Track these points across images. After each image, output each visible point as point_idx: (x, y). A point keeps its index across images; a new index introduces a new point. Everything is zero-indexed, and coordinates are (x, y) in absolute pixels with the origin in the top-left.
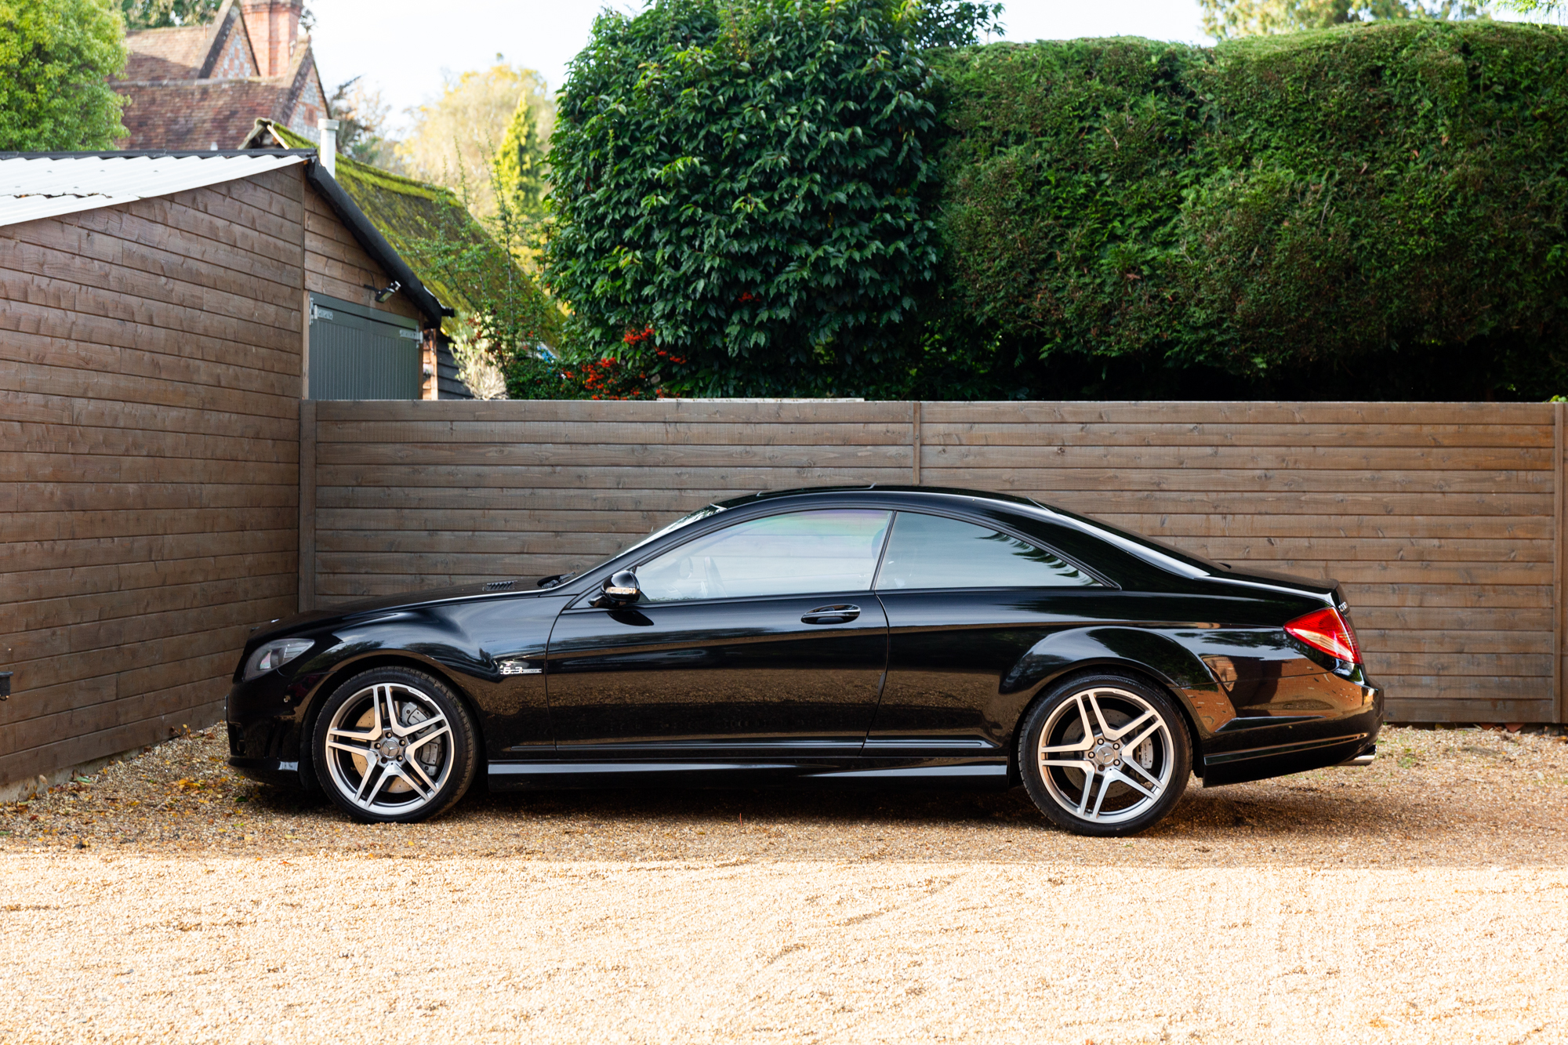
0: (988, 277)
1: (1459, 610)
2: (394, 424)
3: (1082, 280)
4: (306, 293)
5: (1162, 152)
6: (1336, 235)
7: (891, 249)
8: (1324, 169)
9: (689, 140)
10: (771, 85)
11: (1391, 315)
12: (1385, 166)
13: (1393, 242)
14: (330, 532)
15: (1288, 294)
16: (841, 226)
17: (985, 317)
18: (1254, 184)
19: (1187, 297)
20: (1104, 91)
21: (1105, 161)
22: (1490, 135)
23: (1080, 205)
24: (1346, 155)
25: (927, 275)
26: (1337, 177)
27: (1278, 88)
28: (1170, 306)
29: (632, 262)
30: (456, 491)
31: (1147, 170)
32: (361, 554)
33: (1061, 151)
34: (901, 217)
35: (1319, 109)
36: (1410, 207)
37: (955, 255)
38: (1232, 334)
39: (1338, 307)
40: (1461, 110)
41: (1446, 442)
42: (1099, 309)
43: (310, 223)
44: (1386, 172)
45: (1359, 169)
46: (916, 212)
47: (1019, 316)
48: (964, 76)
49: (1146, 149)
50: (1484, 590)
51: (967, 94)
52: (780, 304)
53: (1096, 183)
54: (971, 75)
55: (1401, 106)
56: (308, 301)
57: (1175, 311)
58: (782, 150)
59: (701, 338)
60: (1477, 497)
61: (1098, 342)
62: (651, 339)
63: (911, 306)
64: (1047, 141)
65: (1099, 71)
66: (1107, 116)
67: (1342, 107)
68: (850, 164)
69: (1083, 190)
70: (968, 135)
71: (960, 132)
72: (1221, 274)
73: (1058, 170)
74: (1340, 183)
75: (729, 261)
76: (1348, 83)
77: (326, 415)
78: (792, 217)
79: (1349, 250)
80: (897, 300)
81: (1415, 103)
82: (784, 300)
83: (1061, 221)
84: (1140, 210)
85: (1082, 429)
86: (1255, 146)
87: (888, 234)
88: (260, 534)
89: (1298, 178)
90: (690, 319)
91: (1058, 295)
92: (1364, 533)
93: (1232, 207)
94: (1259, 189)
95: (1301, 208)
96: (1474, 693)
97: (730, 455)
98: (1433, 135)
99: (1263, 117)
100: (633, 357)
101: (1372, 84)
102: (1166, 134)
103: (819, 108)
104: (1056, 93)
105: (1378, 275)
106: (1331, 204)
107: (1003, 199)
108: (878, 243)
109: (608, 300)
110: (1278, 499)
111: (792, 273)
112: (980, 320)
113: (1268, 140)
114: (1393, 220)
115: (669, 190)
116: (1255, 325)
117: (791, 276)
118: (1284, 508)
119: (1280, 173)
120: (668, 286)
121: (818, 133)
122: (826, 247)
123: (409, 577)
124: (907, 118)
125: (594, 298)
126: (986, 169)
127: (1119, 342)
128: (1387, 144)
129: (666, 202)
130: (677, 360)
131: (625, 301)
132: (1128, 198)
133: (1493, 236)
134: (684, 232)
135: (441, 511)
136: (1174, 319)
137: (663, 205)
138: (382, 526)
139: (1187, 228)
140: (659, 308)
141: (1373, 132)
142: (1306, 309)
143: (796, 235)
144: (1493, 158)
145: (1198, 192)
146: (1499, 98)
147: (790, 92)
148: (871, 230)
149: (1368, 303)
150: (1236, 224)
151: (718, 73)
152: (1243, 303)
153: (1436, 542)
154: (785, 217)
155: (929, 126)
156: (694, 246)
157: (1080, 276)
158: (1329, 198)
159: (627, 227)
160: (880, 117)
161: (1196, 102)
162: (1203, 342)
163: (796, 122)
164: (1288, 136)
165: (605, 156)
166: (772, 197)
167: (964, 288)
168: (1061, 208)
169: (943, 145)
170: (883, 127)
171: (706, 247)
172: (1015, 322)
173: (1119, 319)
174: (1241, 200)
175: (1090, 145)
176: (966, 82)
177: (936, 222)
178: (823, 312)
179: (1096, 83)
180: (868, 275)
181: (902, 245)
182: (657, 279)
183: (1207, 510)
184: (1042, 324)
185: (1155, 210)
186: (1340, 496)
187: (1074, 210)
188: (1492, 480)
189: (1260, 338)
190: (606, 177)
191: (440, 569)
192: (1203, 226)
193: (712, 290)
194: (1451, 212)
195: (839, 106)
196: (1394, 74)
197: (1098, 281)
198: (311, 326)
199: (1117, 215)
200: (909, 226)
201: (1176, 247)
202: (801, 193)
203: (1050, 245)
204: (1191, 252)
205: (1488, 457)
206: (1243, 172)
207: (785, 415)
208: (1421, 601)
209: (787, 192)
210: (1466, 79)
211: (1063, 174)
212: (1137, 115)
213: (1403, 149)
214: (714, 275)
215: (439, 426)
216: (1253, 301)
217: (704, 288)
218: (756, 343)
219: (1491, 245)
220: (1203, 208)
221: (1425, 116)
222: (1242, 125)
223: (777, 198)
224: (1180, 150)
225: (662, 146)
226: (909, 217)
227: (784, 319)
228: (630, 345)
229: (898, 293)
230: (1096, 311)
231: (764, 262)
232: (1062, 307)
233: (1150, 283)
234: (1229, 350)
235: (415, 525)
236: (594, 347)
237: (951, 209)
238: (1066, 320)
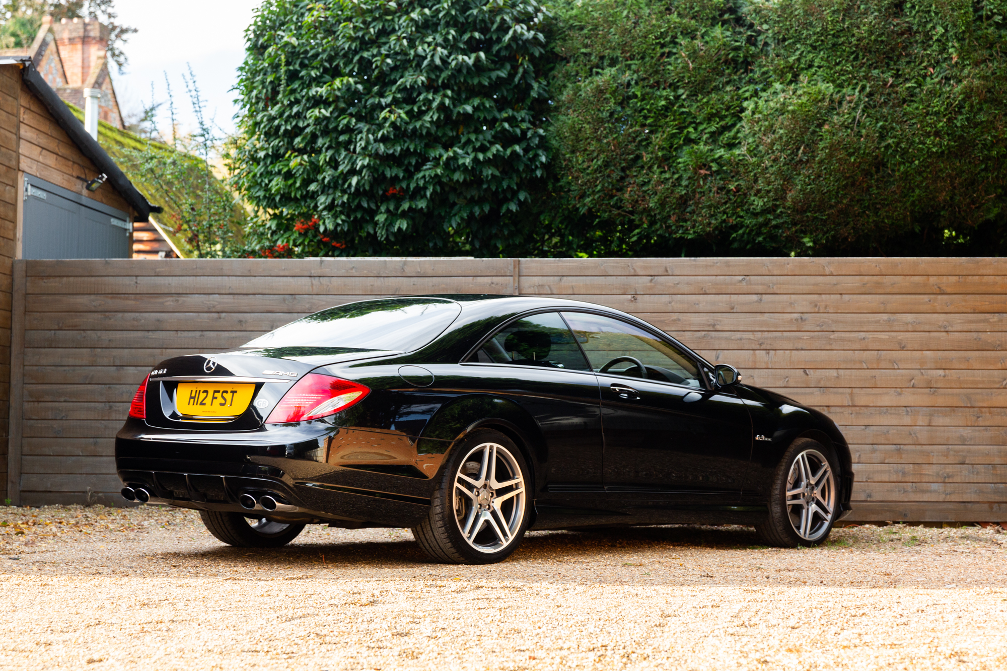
0: (588, 174)
1: (961, 429)
2: (89, 279)
3: (663, 176)
4: (20, 174)
5: (727, 71)
6: (867, 136)
7: (509, 151)
8: (857, 83)
9: (346, 65)
10: (412, 20)
11: (913, 202)
12: (907, 80)
13: (914, 142)
14: (35, 368)
15: (829, 184)
16: (469, 133)
17: (586, 208)
18: (800, 96)
19: (748, 188)
20: (680, 23)
21: (681, 79)
22: (991, 55)
24: (875, 72)
25: (539, 173)
26: (868, 89)
27: (820, 18)
28: (734, 196)
29: (301, 164)
30: (139, 334)
31: (715, 86)
32: (61, 386)
33: (646, 71)
34: (517, 126)
35: (853, 35)
36: (927, 114)
37: (561, 157)
38: (784, 218)
39: (870, 195)
40: (967, 35)
41: (949, 290)
42: (677, 199)
43: (25, 116)
44: (907, 85)
45: (885, 83)
46: (530, 122)
47: (613, 206)
48: (569, 13)
49: (714, 69)
50: (982, 412)
51: (571, 27)
52: (418, 197)
53: (674, 97)
54: (574, 12)
55: (919, 33)
56: (22, 182)
57: (739, 200)
58: (421, 71)
59: (357, 225)
60: (975, 335)
61: (677, 227)
62: (317, 229)
63: (526, 199)
64: (635, 64)
65: (677, 8)
66: (682, 42)
67: (871, 33)
68: (476, 81)
69: (663, 103)
70: (572, 60)
71: (566, 58)
72: (774, 169)
73: (643, 87)
74: (870, 95)
75: (378, 162)
76: (876, 14)
77: (34, 270)
78: (428, 125)
79: (878, 148)
80: (515, 194)
81: (930, 30)
82: (422, 193)
83: (646, 128)
85: (651, 281)
86: (802, 66)
87: (507, 139)
89: (837, 90)
90: (347, 209)
91: (645, 188)
92: (882, 365)
93: (783, 114)
94: (804, 99)
95: (838, 114)
96: (974, 497)
98: (945, 56)
99: (808, 42)
100: (302, 243)
101: (896, 15)
102: (730, 56)
103: (450, 37)
104: (642, 25)
105: (902, 169)
106: (863, 111)
107: (599, 110)
108: (498, 147)
109: (282, 195)
110: (812, 337)
111: (428, 170)
112: (583, 211)
113: (812, 61)
114: (914, 124)
115: (329, 104)
116: (803, 211)
117: (427, 173)
118: (816, 344)
119: (823, 86)
120: (329, 182)
121: (448, 57)
122: (456, 149)
123: (101, 405)
124: (520, 46)
125: (271, 195)
126: (585, 86)
127: (693, 227)
128: (908, 63)
129: (328, 114)
130: (338, 245)
131: (296, 196)
132: (700, 109)
133: (995, 137)
134: (342, 138)
135: (126, 351)
136: (738, 207)
137: (326, 118)
138: (78, 362)
139: (747, 132)
140: (322, 200)
141: (897, 53)
142: (844, 196)
143: (431, 140)
144: (993, 73)
145: (756, 103)
146: (998, 26)
147: (427, 26)
148: (493, 137)
149: (894, 192)
150: (786, 128)
151: (371, 11)
152: (793, 192)
153: (941, 372)
154: (422, 126)
155: (541, 53)
156: (349, 149)
157: (661, 173)
158: (862, 106)
159: (297, 136)
160: (500, 46)
161: (755, 31)
162: (761, 225)
163: (431, 48)
164: (828, 57)
165: (279, 79)
166: (412, 109)
167: (569, 184)
168: (646, 118)
169: (552, 69)
170: (503, 53)
171: (358, 149)
172: (610, 211)
173: (693, 207)
174: (790, 108)
175: (669, 67)
176: (571, 17)
177: (546, 130)
178: (454, 204)
179: (674, 17)
180: (490, 172)
181: (517, 148)
182: (320, 177)
183: (754, 347)
184: (632, 213)
185: (722, 118)
186: (862, 335)
187: (657, 119)
188: (986, 321)
189: (808, 221)
190: (280, 96)
192: (760, 130)
193: (364, 185)
194: (960, 117)
195: (466, 37)
196: (913, 7)
197: (676, 176)
198: (25, 201)
199: (691, 123)
200: (524, 133)
201: (739, 148)
202: (435, 105)
203: (638, 147)
204: (751, 151)
205: (984, 302)
206: (793, 86)
207: (409, 271)
208: (930, 421)
209: (424, 105)
210: (971, 9)
211: (648, 90)
212: (707, 42)
213: (921, 67)
214: (365, 173)
215: (126, 280)
216: (801, 190)
217: (358, 183)
218: (400, 229)
219: (993, 145)
220: (760, 116)
221: (938, 40)
222: (791, 48)
223: (416, 109)
224: (742, 71)
225: (326, 70)
226: (524, 126)
227: (422, 208)
228: (300, 234)
229: (515, 188)
230: (675, 201)
231: (406, 162)
232: (647, 198)
233: (718, 178)
234: (783, 232)
235: (105, 361)
236: (272, 235)
237: (558, 120)
238: (651, 209)
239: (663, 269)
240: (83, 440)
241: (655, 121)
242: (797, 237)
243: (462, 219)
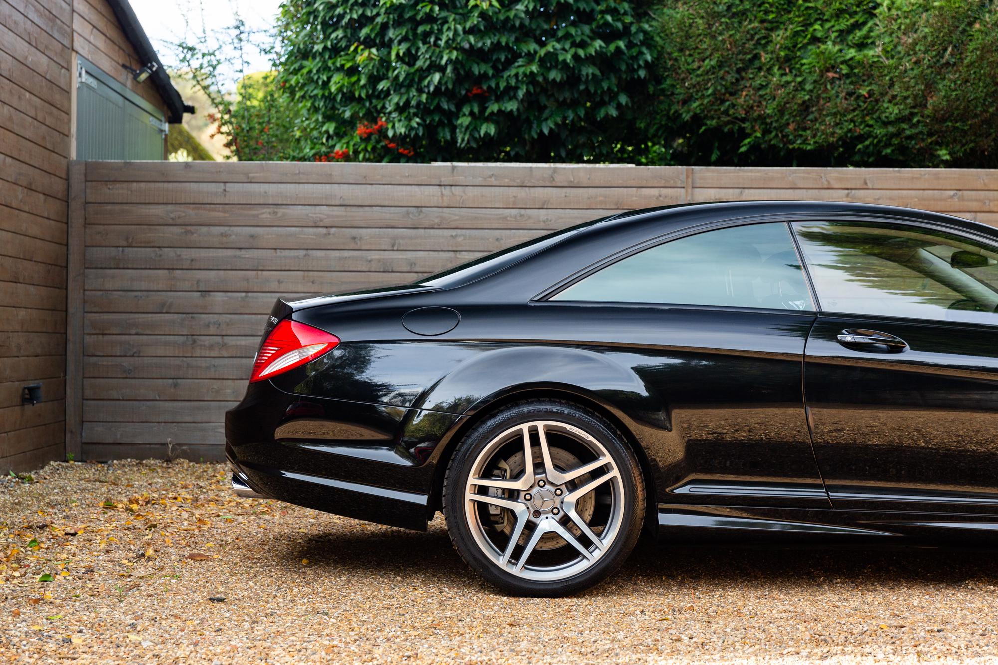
0: (697, 76)
2: (166, 185)
3: (785, 79)
4: (74, 55)
7: (612, 48)
14: (99, 294)
15: (977, 91)
16: (566, 26)
17: (691, 113)
19: (882, 94)
23: (784, 10)
25: (642, 74)
28: (865, 102)
29: (368, 58)
30: (229, 253)
32: (132, 316)
34: (620, 20)
37: (666, 56)
38: (920, 128)
42: (800, 105)
46: (632, 16)
47: (723, 113)
52: (509, 98)
56: (76, 64)
57: (869, 107)
59: (431, 130)
61: (795, 137)
62: (383, 132)
63: (627, 102)
72: (916, 72)
75: (464, 56)
77: (95, 175)
78: (523, 15)
80: (613, 96)
82: (512, 94)
83: (766, 25)
84: (839, 14)
85: (848, 195)
87: (609, 35)
88: (32, 289)
90: (423, 110)
91: (762, 93)
93: (927, 11)
95: (990, 12)
97: (505, 218)
100: (365, 150)
108: (600, 43)
109: (344, 94)
111: (520, 68)
112: (686, 117)
116: (943, 120)
117: (521, 70)
120: (403, 80)
122: (555, 44)
123: (181, 339)
125: (330, 94)
127: (814, 136)
130: (406, 152)
131: (360, 95)
134: (421, 29)
135: (212, 274)
136: (867, 115)
137: (400, 5)
138: (154, 287)
139: (883, 30)
140: (393, 101)
142: (991, 104)
143: (525, 33)
148: (592, 30)
150: (932, 26)
152: (935, 99)
154: (516, 16)
156: (429, 43)
159: (361, 27)
162: (893, 135)
167: (673, 86)
168: (767, 12)
171: (442, 42)
172: (719, 118)
173: (816, 115)
174: (937, 4)
177: (651, 26)
178: (545, 107)
180: (590, 71)
181: (621, 44)
182: (392, 75)
184: (743, 120)
185: (852, 15)
187: (779, 15)
189: (946, 131)
191: (212, 330)
192: (899, 28)
193: (446, 83)
197: (799, 79)
198: (79, 89)
200: (627, 28)
201: (871, 49)
203: (756, 46)
204: (887, 52)
207: (559, 179)
214: (449, 69)
215: (212, 187)
216: (944, 97)
217: (439, 82)
218: (486, 134)
220: (899, 13)
226: (628, 20)
227: (512, 110)
228: (361, 138)
229: (616, 89)
230: (796, 107)
231: (494, 58)
232: (765, 103)
233: (848, 81)
234: (916, 144)
235: (186, 285)
236: (327, 140)
237: (663, 14)
238: (769, 116)
239: (862, 181)
240: (160, 380)
241: (777, 17)
242: (931, 149)
243: (556, 124)
